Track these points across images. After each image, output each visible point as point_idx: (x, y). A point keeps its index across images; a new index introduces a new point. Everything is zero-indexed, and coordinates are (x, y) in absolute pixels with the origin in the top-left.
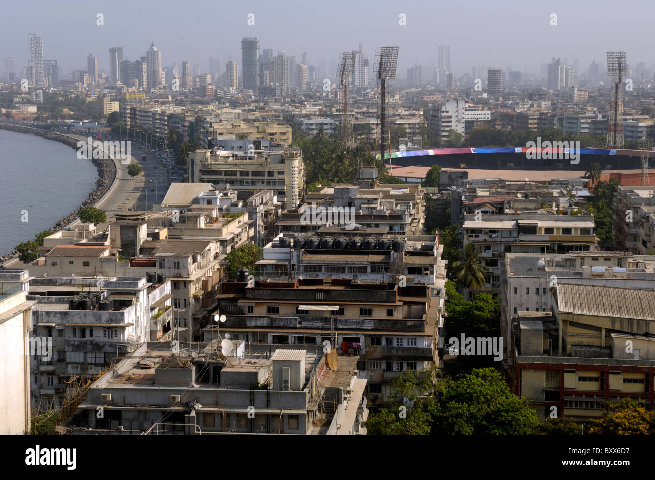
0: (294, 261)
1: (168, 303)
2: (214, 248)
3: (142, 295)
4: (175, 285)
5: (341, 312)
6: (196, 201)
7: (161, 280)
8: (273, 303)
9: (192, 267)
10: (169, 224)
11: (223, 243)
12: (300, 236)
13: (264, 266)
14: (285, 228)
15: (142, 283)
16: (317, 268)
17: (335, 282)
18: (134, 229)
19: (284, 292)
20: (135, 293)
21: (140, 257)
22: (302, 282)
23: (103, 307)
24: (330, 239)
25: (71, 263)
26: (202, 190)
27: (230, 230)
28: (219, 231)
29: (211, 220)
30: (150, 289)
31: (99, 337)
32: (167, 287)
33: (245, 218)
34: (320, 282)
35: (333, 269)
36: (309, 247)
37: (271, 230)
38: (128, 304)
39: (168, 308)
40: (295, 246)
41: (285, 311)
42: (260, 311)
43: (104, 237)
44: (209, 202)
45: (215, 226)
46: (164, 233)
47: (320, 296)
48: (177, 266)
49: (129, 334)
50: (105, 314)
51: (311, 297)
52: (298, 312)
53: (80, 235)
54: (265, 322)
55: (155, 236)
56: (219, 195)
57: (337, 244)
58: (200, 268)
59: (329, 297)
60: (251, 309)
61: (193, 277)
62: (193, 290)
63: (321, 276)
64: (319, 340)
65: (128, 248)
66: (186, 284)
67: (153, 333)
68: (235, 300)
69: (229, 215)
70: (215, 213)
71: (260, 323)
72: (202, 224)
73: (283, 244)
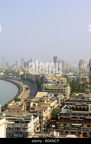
0: (69, 112)
1: (38, 122)
2: (49, 108)
3: (32, 120)
4: (40, 118)
5: (82, 126)
6: (44, 97)
7: (36, 116)
8: (65, 123)
9: (44, 113)
10: (37, 102)
11: (51, 107)
12: (71, 106)
13: (62, 113)
14: (67, 104)
15: (32, 117)
16: (75, 114)
17: (81, 118)
18: (30, 103)
19: (68, 120)
20: (30, 119)
21: (31, 110)
22: (72, 118)
23: (23, 123)
24: (79, 107)
25: (14, 111)
26: (45, 94)
27: (53, 104)
28: (50, 104)
29: (48, 101)
30: (34, 118)
31: (22, 130)
32: (38, 118)
33: (56, 101)
34: (77, 118)
35: (79, 114)
36: (73, 109)
37: (63, 104)
38: (29, 122)
39: (38, 123)
40: (70, 108)
41: (68, 125)
42: (62, 125)
43: (22, 105)
44: (47, 97)
45: (49, 103)
46: (37, 104)
47: (77, 121)
48: (40, 113)
49: (29, 130)
50: (23, 125)
51: (74, 122)
52: (71, 125)
53: (17, 105)
54: (63, 128)
55: (35, 105)
56: (49, 95)
57: (80, 108)
58: (46, 113)
59: (79, 122)
60: (59, 124)
61: (44, 116)
62: (44, 119)
63: (76, 116)
64: (77, 133)
65: (28, 108)
66: (42, 117)
67: (34, 130)
68: (55, 122)
69: (52, 100)
70: (49, 100)
71: (62, 128)
72: (46, 102)
73: (66, 108)
